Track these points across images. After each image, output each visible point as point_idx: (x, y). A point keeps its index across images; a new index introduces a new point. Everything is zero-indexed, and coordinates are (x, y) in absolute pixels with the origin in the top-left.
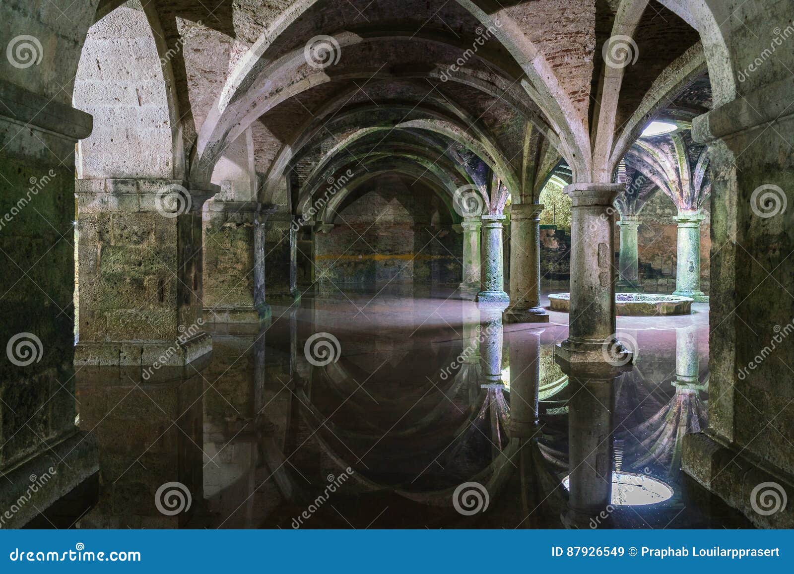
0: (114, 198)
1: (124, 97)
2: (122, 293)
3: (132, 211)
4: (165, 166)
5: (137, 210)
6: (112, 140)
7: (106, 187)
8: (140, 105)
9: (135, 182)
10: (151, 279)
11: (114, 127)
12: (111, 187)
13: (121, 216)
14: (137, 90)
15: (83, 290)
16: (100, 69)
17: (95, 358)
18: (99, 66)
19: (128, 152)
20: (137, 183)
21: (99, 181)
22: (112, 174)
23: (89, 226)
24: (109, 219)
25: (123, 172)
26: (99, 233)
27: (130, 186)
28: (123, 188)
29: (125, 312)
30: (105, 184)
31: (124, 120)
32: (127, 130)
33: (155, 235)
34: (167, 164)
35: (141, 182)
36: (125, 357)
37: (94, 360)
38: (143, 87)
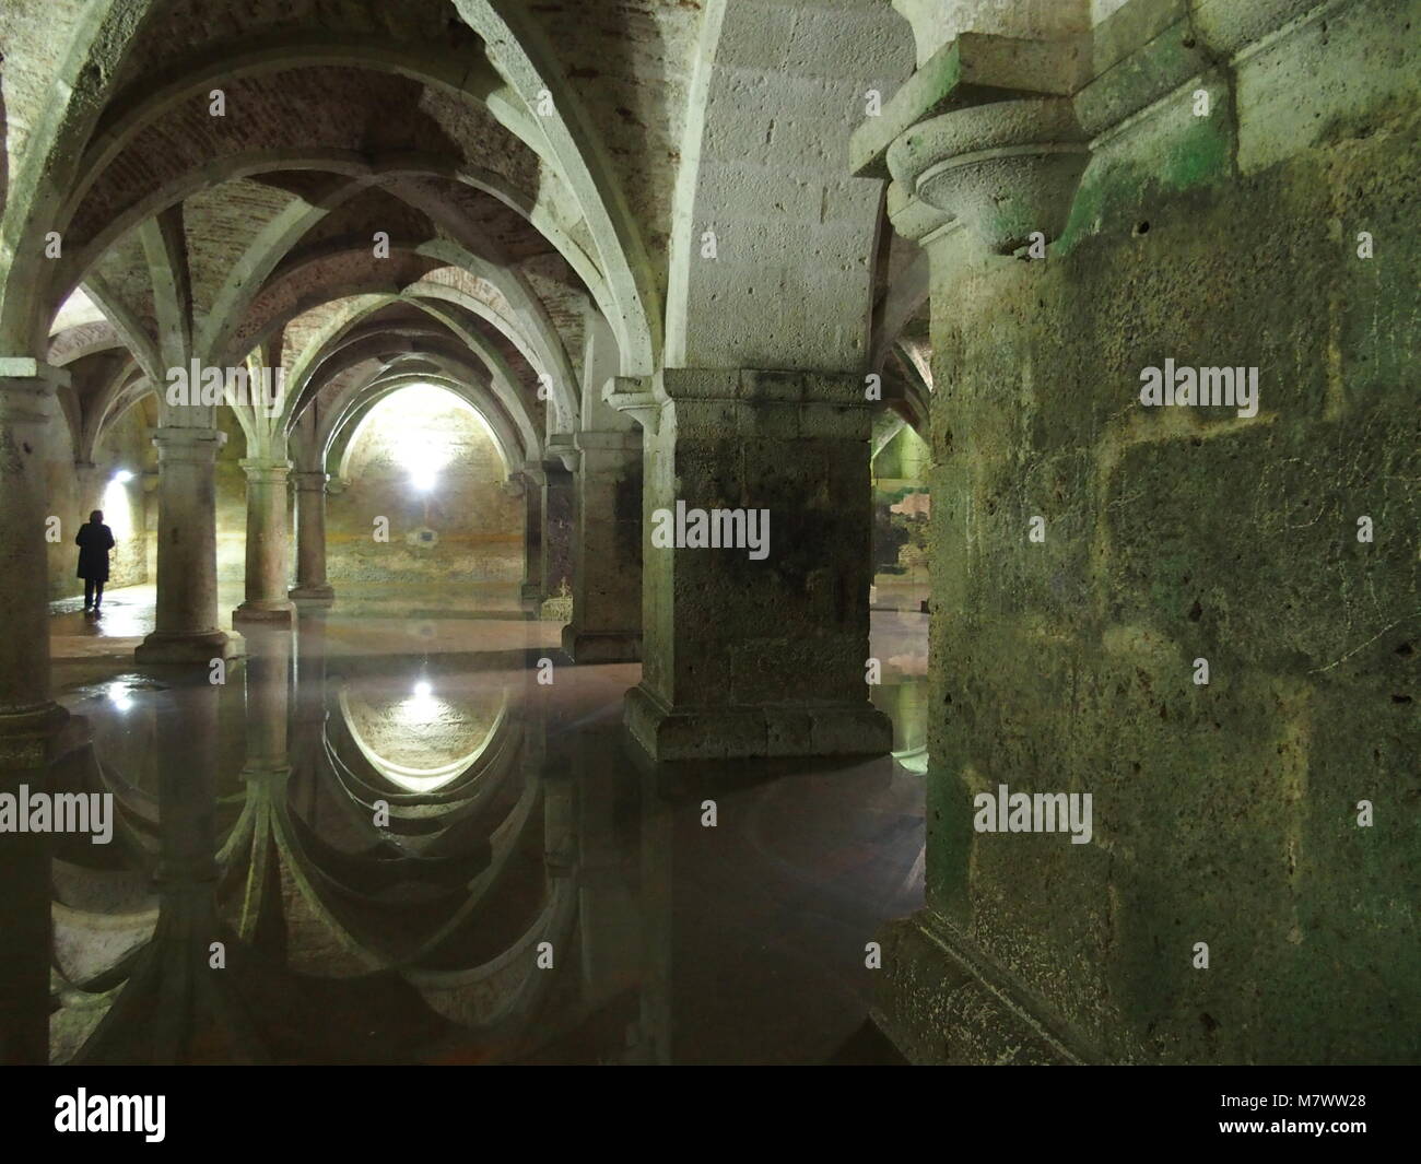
0: (749, 409)
1: (795, 202)
2: (762, 606)
3: (784, 436)
4: (851, 348)
5: (795, 435)
6: (750, 291)
7: (741, 385)
8: (822, 221)
9: (800, 378)
10: (820, 576)
11: (760, 263)
12: (750, 386)
13: (761, 448)
14: (825, 190)
15: (681, 599)
16: (768, 140)
17: (718, 742)
18: (769, 134)
19: (780, 316)
20: (804, 380)
21: (728, 374)
22: (746, 359)
23: (698, 467)
24: (738, 452)
25: (768, 357)
26: (716, 481)
27: (789, 385)
28: (775, 390)
29: (768, 644)
30: (740, 381)
31: (782, 250)
32: (784, 271)
33: (828, 485)
34: (854, 344)
35: (811, 379)
36: (777, 737)
37: (716, 746)
38: (839, 184)
